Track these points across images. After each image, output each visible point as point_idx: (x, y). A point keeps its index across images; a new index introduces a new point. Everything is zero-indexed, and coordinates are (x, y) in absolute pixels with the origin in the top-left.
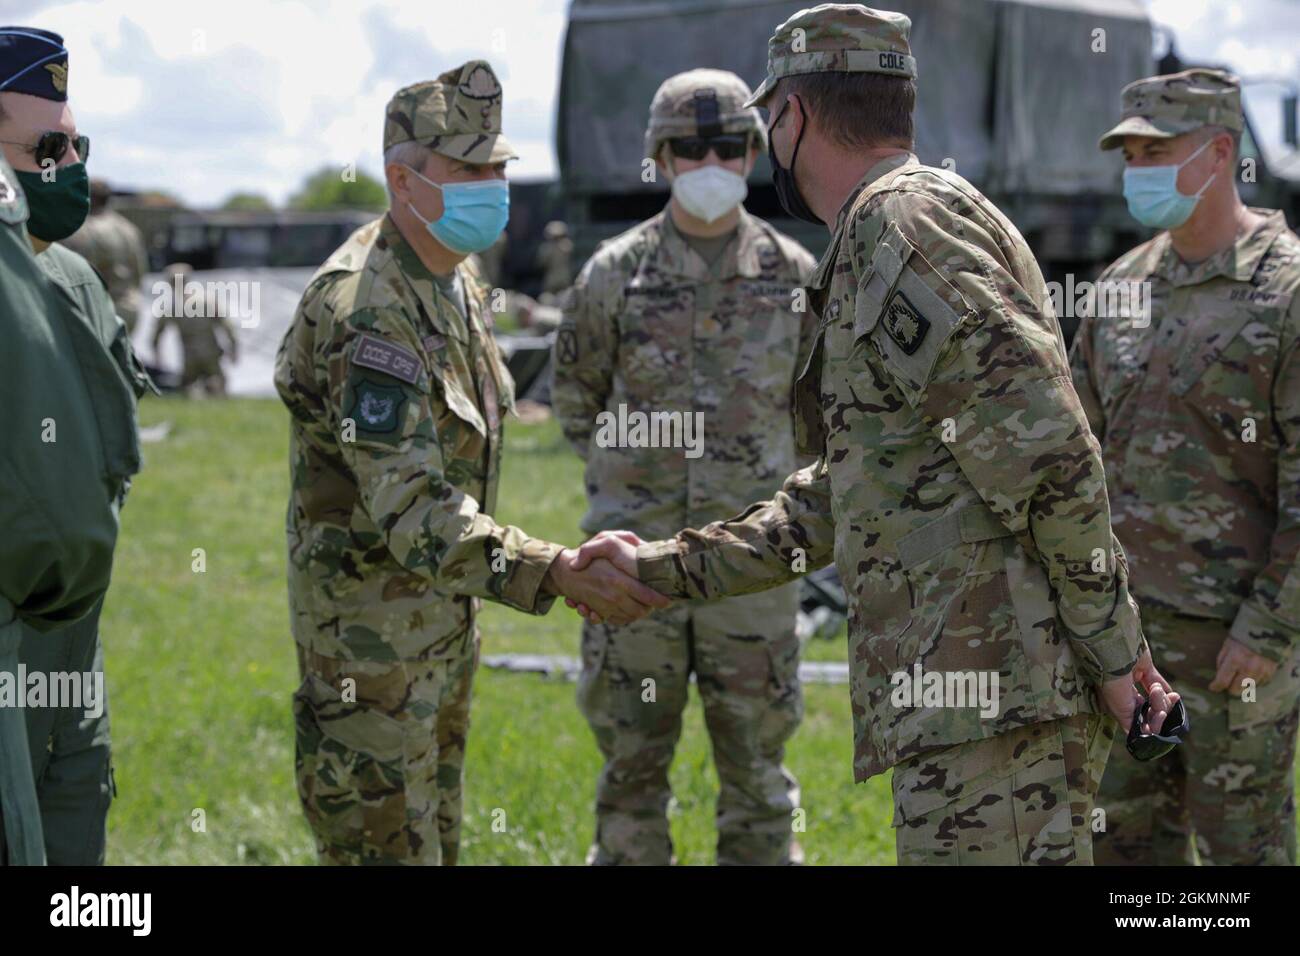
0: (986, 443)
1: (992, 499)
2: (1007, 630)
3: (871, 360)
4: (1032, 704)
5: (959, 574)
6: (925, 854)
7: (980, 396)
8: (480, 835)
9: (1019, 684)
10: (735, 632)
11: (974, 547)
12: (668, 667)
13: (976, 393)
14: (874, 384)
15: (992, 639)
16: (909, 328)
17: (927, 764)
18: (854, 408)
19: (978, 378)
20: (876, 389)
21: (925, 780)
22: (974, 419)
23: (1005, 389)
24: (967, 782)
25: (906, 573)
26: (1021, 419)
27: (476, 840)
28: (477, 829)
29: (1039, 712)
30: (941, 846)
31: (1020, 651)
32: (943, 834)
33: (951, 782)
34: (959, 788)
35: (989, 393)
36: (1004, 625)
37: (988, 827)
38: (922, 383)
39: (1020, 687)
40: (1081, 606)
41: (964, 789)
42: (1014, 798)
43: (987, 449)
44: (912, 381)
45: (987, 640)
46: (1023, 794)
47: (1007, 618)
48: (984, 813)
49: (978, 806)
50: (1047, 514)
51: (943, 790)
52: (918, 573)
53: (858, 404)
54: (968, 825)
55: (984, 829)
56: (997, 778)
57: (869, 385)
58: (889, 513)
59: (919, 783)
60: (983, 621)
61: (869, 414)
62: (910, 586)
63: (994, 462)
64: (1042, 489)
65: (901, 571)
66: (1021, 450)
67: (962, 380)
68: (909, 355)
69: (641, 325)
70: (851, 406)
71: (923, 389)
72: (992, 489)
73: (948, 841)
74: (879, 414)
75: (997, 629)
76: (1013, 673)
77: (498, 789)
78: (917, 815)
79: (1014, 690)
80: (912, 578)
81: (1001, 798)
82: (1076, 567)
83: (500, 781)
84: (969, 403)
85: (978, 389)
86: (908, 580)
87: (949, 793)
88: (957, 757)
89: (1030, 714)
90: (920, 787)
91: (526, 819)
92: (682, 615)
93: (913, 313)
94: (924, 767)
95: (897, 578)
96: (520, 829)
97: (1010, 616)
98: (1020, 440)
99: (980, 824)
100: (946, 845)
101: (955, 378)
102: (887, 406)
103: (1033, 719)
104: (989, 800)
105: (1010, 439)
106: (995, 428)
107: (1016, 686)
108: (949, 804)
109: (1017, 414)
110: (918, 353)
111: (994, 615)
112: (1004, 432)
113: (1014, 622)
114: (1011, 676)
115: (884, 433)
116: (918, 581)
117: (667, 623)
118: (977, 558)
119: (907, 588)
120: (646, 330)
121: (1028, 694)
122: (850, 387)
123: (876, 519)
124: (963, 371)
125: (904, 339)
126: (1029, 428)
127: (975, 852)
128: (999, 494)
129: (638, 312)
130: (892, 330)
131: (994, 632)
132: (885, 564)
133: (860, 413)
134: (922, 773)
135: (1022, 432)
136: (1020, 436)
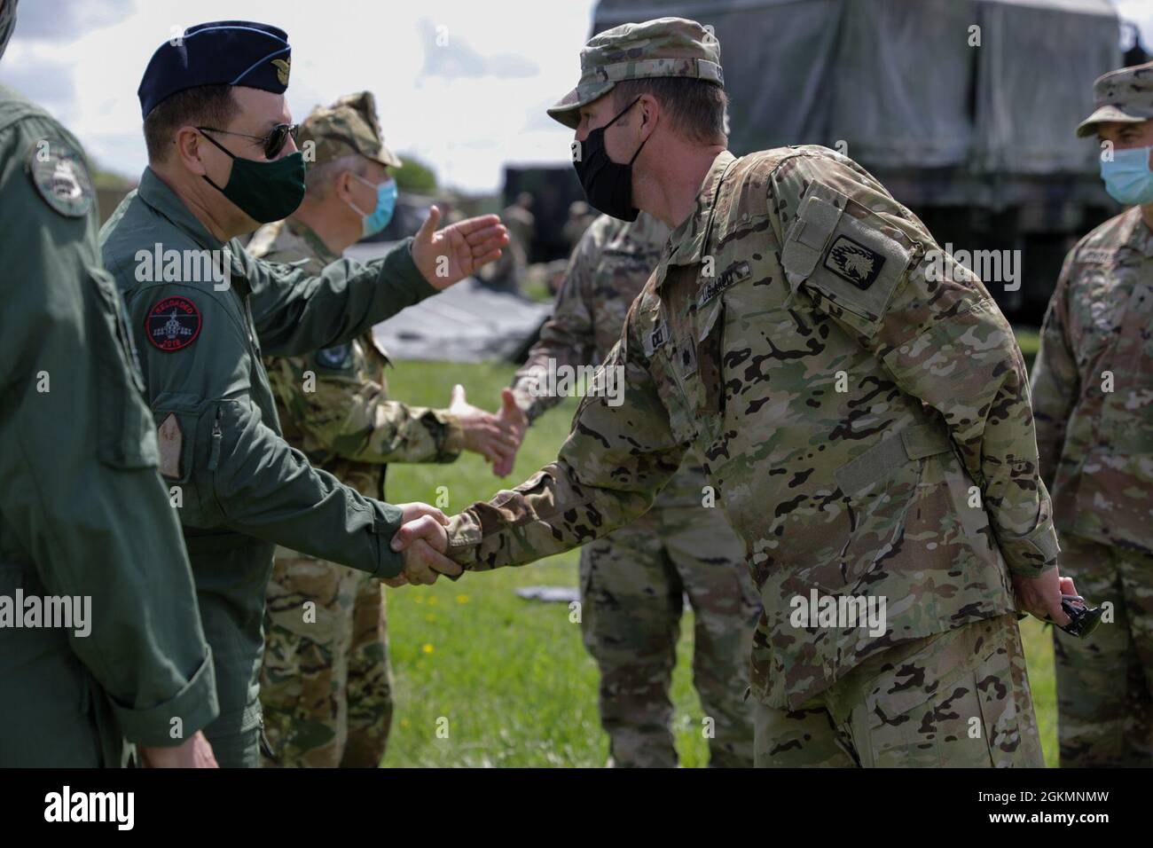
0: (945, 359)
1: (950, 412)
2: (955, 534)
3: (795, 309)
4: (989, 600)
5: (909, 488)
6: (906, 749)
7: (936, 318)
8: (514, 747)
9: (970, 582)
10: (703, 556)
11: (918, 463)
12: (649, 591)
13: (932, 316)
14: (798, 331)
15: (944, 543)
16: (864, 266)
17: (903, 666)
18: (772, 358)
19: (931, 302)
20: (800, 335)
21: (903, 680)
22: (929, 341)
23: (956, 310)
24: (943, 677)
25: (847, 500)
26: (975, 334)
27: (511, 752)
28: (511, 742)
29: (996, 607)
30: (926, 740)
31: (969, 554)
32: (926, 727)
33: (929, 680)
34: (936, 684)
35: (942, 315)
36: (952, 531)
37: (961, 717)
38: (879, 313)
39: (975, 585)
40: (1021, 505)
41: (940, 685)
42: (979, 690)
43: (945, 365)
44: (867, 313)
45: (941, 543)
46: (982, 686)
47: (954, 525)
48: (956, 706)
49: (951, 699)
50: (1001, 418)
51: (923, 687)
52: (860, 498)
53: (777, 354)
54: (944, 717)
55: (957, 720)
56: (964, 673)
57: (792, 332)
58: (822, 448)
59: (896, 684)
60: (936, 527)
61: (789, 361)
62: (851, 512)
63: (953, 376)
64: (999, 395)
65: (841, 499)
66: (980, 360)
67: (916, 306)
68: (864, 289)
69: (611, 282)
70: (769, 356)
71: (879, 319)
72: (951, 402)
73: (930, 734)
74: (801, 359)
75: (947, 533)
76: (963, 573)
77: (531, 706)
78: (899, 714)
79: (966, 589)
80: (853, 504)
81: (967, 691)
82: (1020, 467)
83: (533, 699)
84: (925, 326)
85: (932, 312)
86: (849, 507)
87: (929, 689)
88: (932, 655)
89: (988, 609)
90: (898, 687)
91: (555, 734)
92: (655, 544)
93: (866, 252)
94: (901, 668)
95: (834, 509)
96: (551, 742)
97: (955, 522)
98: (978, 352)
99: (954, 716)
100: (929, 737)
101: (909, 305)
102: (811, 350)
103: (991, 613)
104: (960, 693)
105: (968, 353)
106: (953, 345)
107: (968, 584)
108: (929, 698)
109: (971, 330)
110: (874, 287)
111: (944, 521)
112: (962, 347)
113: (960, 527)
114: (962, 576)
115: (806, 376)
116: (862, 504)
117: (642, 551)
118: (924, 472)
119: (848, 515)
120: (615, 287)
121: (985, 592)
122: (768, 339)
123: (810, 456)
124: (916, 298)
125: (859, 276)
126: (983, 341)
127: (952, 742)
128: (959, 405)
129: (610, 271)
130: (843, 270)
131: (945, 537)
132: (817, 498)
133: (780, 361)
134: (899, 674)
135: (978, 344)
136: (976, 349)
